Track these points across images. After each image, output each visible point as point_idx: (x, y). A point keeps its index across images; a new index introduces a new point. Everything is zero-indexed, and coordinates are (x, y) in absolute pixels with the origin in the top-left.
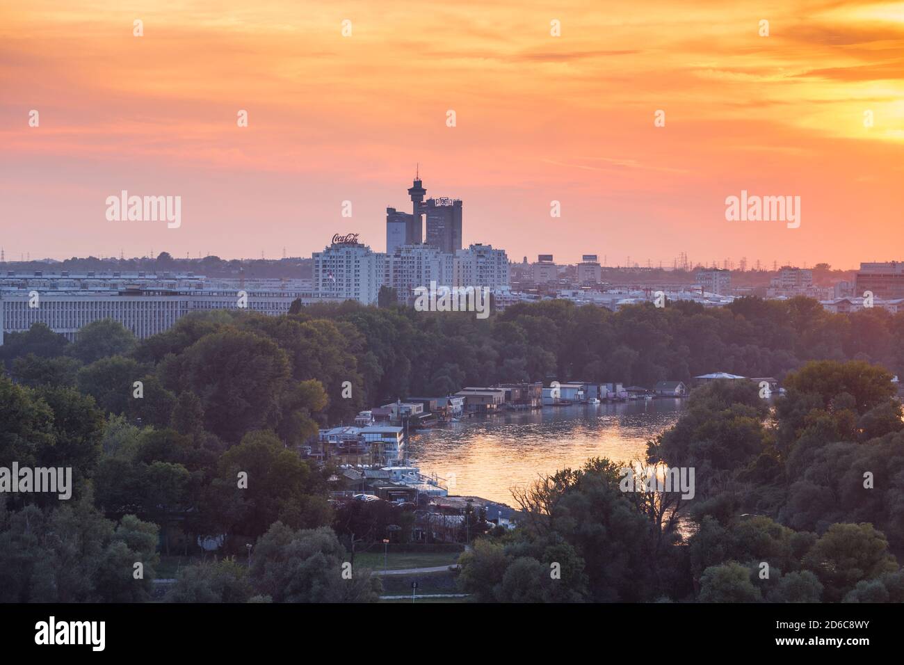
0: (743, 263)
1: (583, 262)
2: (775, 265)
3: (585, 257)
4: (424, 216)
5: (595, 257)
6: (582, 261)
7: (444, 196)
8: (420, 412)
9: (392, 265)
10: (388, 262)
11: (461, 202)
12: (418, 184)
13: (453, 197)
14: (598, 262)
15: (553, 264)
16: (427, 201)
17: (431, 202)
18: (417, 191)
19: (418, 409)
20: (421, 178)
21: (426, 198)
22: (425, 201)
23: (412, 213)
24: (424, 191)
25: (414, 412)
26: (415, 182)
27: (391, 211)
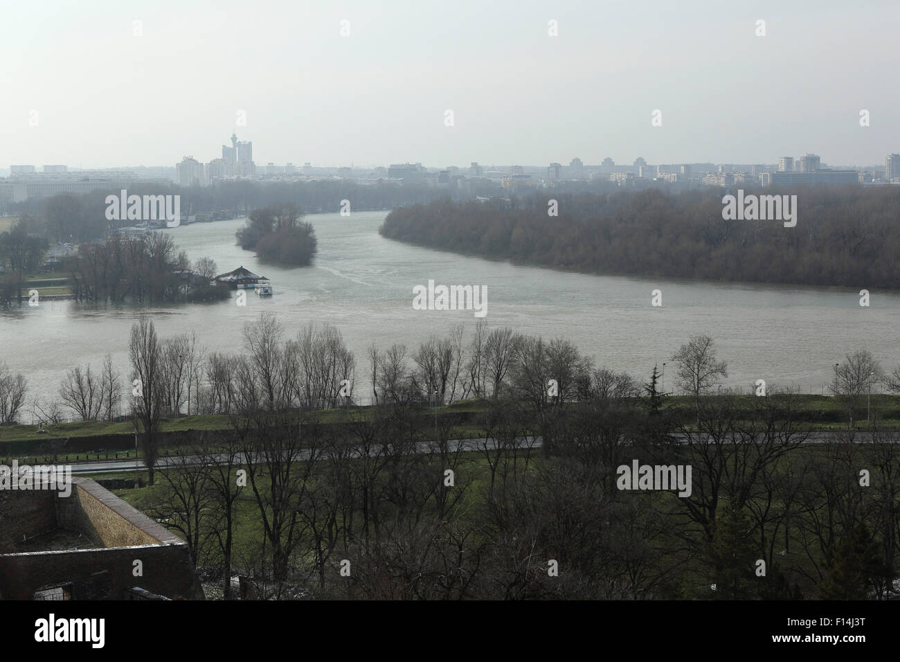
3: (306, 164)
4: (237, 148)
12: (234, 135)
13: (248, 141)
17: (240, 142)
18: (234, 138)
20: (235, 133)
21: (237, 141)
23: (232, 147)
24: (237, 138)
27: (224, 147)
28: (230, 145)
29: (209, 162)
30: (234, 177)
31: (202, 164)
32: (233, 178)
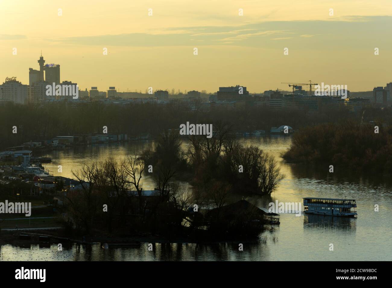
0: (173, 91)
1: (109, 90)
2: (186, 92)
3: (110, 88)
4: (44, 71)
5: (114, 88)
7: (52, 63)
8: (40, 146)
9: (30, 90)
10: (29, 89)
11: (59, 65)
12: (42, 58)
14: (115, 90)
15: (97, 91)
16: (46, 65)
17: (47, 65)
18: (41, 61)
19: (39, 144)
20: (43, 56)
21: (45, 64)
22: (45, 65)
23: (40, 70)
24: (44, 61)
25: (37, 145)
26: (40, 58)
27: (31, 70)
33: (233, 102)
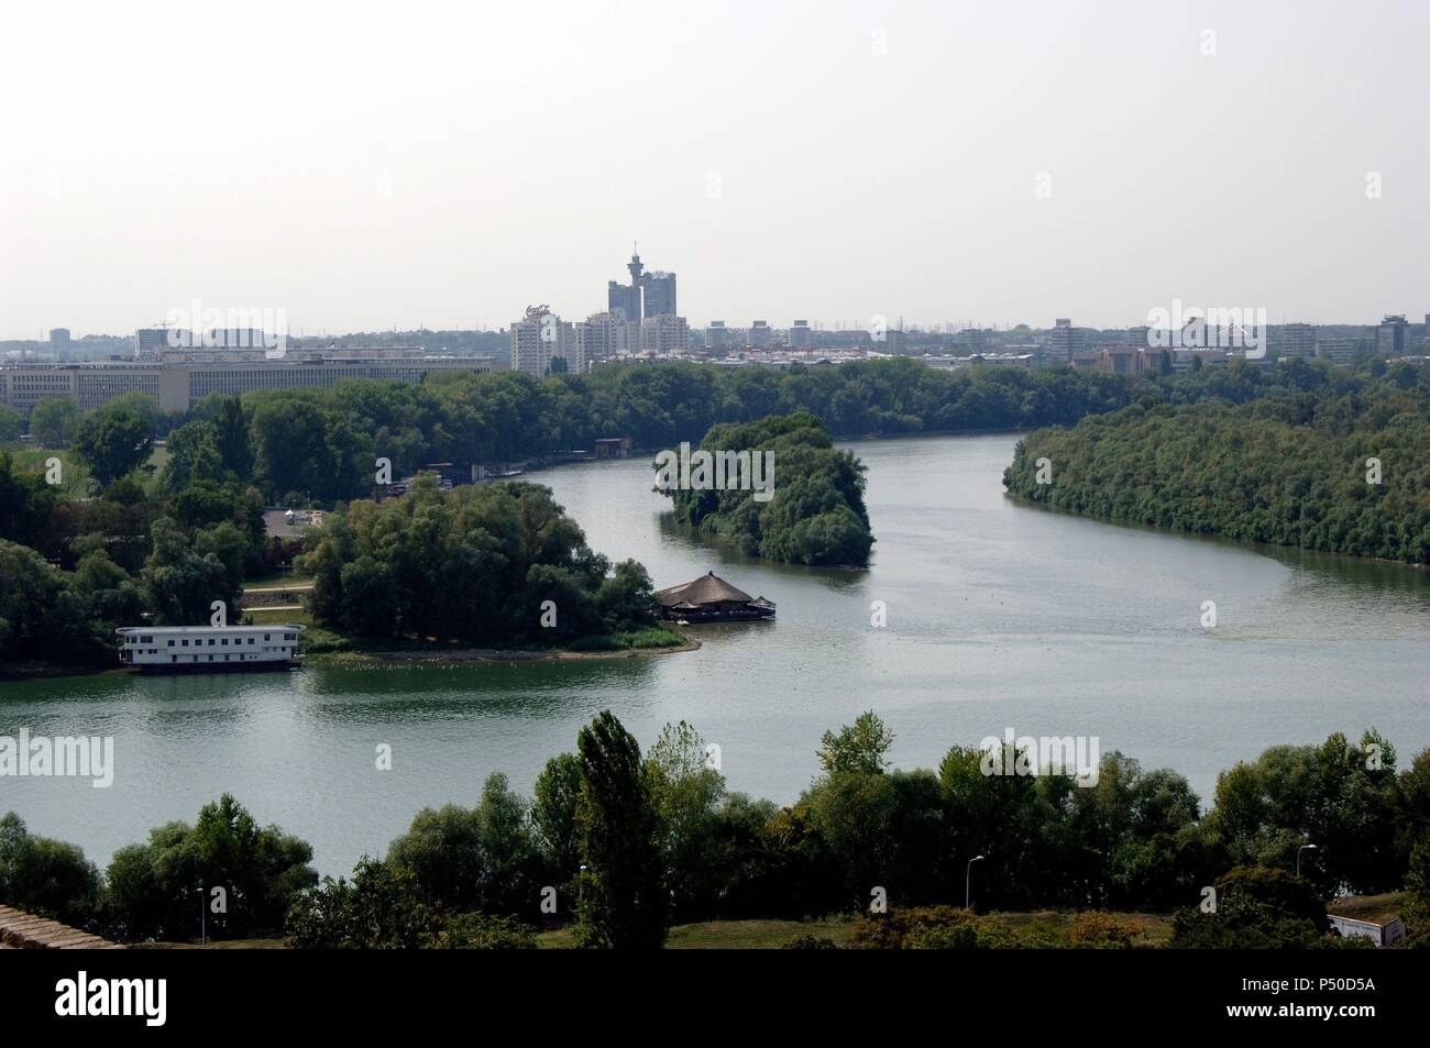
3: (797, 323)
4: (642, 288)
5: (805, 322)
6: (793, 326)
7: (659, 269)
11: (675, 275)
12: (636, 259)
13: (668, 270)
16: (645, 274)
17: (648, 275)
18: (635, 266)
20: (639, 254)
21: (643, 272)
22: (642, 274)
23: (631, 286)
24: (642, 265)
26: (633, 258)
27: (613, 284)
28: (626, 280)
29: (584, 320)
30: (643, 355)
31: (570, 324)
32: (639, 356)
33: (1025, 357)
